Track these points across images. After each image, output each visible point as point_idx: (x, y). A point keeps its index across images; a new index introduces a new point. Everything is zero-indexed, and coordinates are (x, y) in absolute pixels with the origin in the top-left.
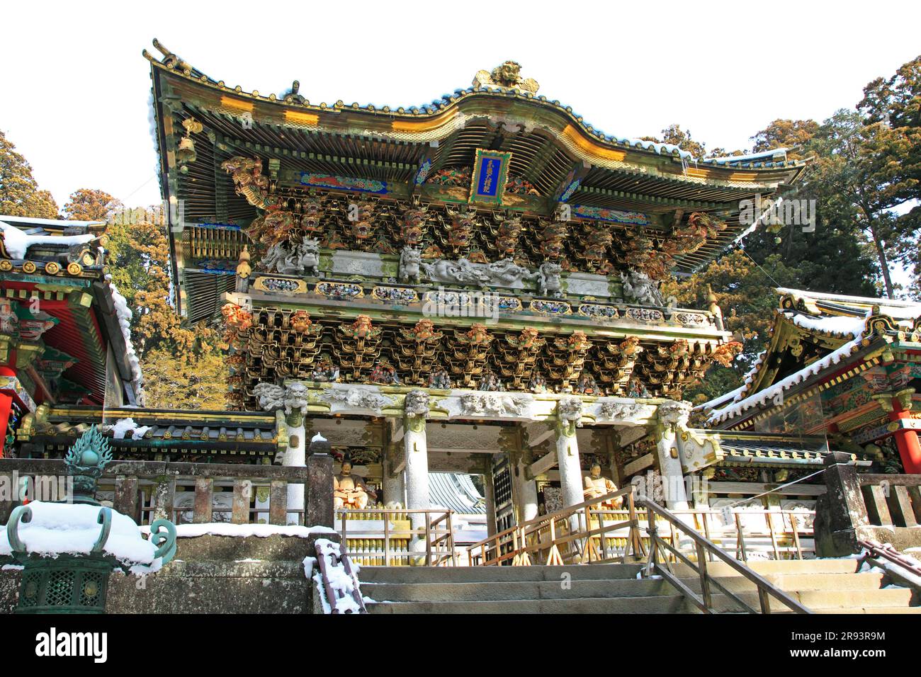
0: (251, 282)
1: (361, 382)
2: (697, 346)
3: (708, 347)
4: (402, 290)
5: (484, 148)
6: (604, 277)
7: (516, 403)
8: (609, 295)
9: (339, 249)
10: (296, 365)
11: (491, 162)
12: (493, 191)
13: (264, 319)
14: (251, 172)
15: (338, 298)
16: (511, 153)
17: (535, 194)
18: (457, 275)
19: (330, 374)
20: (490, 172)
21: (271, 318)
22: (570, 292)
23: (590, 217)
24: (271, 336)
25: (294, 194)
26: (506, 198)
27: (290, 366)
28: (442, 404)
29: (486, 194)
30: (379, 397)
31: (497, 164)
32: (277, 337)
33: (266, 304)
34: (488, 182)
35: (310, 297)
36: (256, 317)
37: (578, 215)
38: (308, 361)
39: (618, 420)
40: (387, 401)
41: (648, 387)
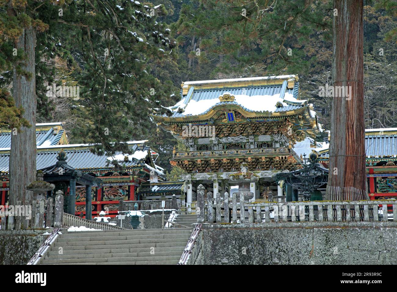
0: (176, 155)
1: (203, 172)
2: (282, 158)
3: (285, 158)
6: (269, 136)
8: (270, 140)
10: (189, 170)
11: (230, 114)
12: (233, 120)
13: (179, 162)
14: (174, 128)
15: (194, 156)
16: (234, 111)
18: (227, 142)
19: (196, 171)
20: (230, 116)
21: (180, 162)
22: (259, 141)
24: (181, 166)
26: (237, 120)
27: (187, 171)
28: (222, 176)
29: (231, 120)
30: (207, 176)
32: (183, 165)
33: (179, 160)
34: (231, 118)
35: (188, 157)
36: (177, 162)
37: (257, 121)
38: (191, 169)
39: (266, 177)
40: (209, 176)
41: (275, 167)
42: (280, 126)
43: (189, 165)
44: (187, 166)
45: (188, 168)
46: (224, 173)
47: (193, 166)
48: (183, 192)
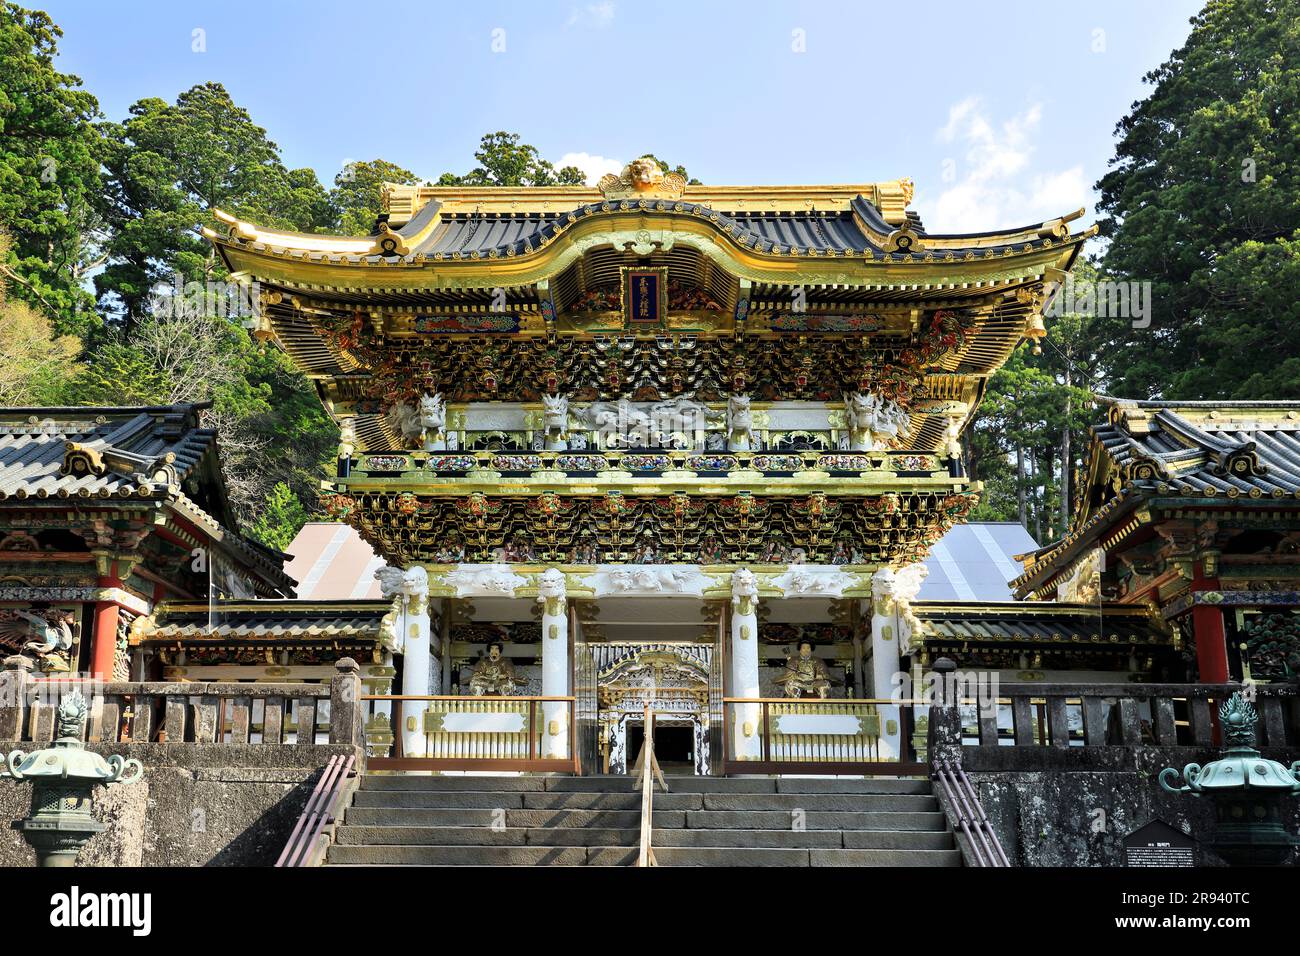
2: (914, 502)
3: (932, 501)
4: (524, 457)
5: (629, 265)
6: (823, 405)
7: (676, 577)
8: (829, 427)
9: (474, 401)
10: (416, 547)
11: (643, 280)
12: (653, 313)
13: (368, 502)
15: (451, 473)
16: (666, 268)
17: (715, 308)
19: (455, 554)
20: (644, 290)
21: (375, 501)
22: (773, 428)
23: (792, 330)
24: (378, 520)
25: (409, 347)
26: (673, 318)
27: (409, 549)
28: (587, 581)
29: (645, 317)
30: (510, 577)
31: (651, 281)
32: (387, 520)
33: (370, 488)
34: (644, 304)
36: (360, 503)
37: (775, 329)
38: (429, 541)
39: (815, 594)
40: (521, 581)
41: (859, 552)
42: (888, 358)
43: (421, 520)
44: (410, 522)
45: (412, 537)
46: (602, 567)
47: (439, 531)
48: (384, 651)
